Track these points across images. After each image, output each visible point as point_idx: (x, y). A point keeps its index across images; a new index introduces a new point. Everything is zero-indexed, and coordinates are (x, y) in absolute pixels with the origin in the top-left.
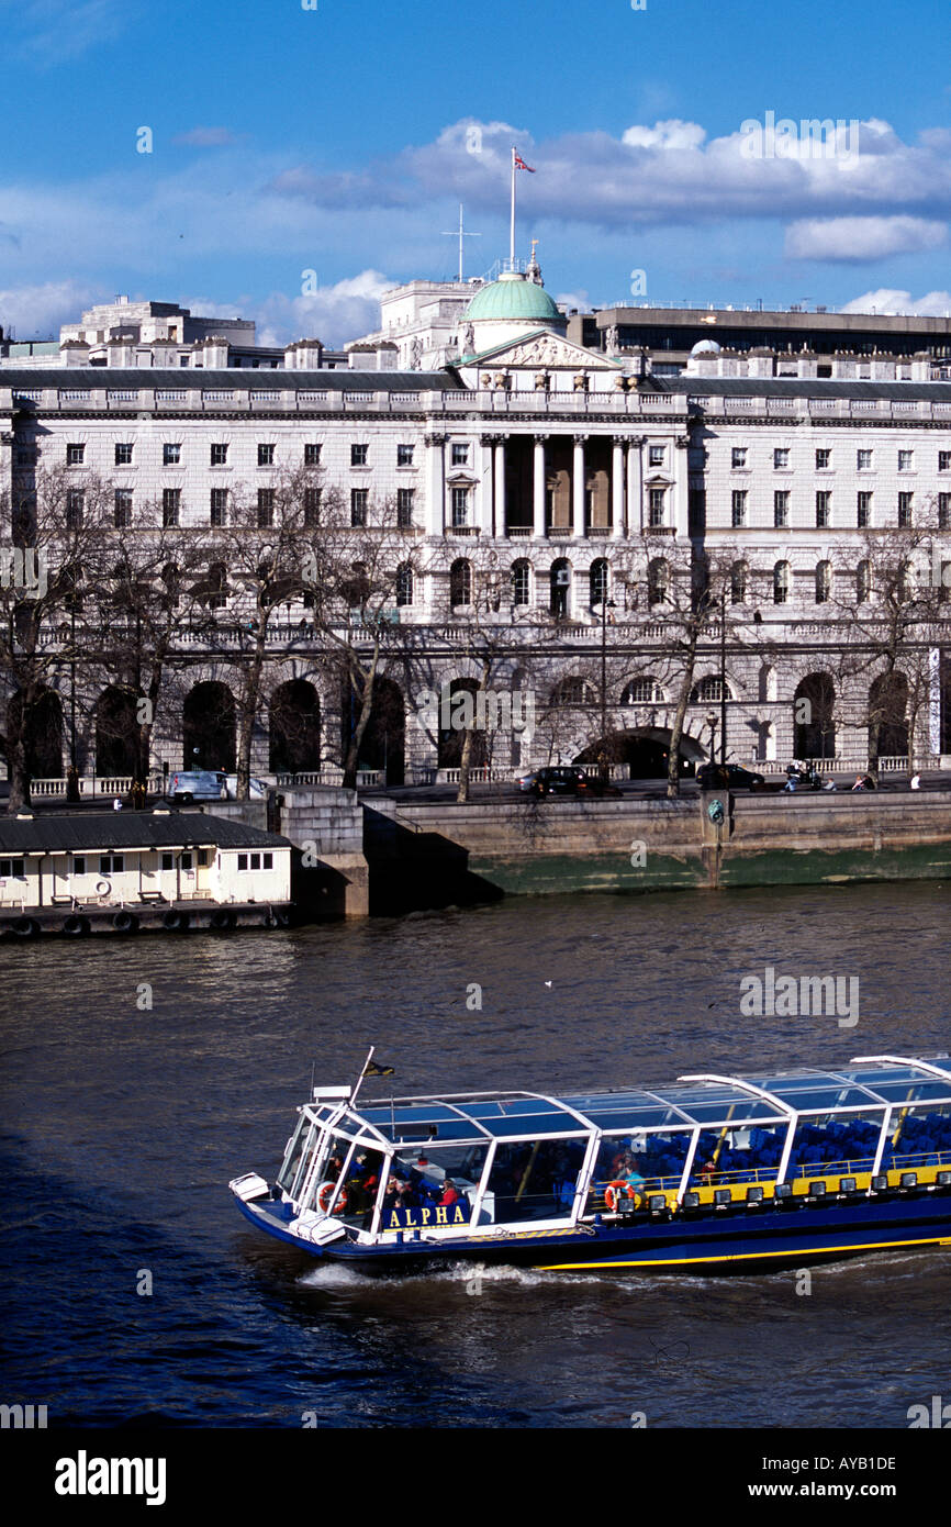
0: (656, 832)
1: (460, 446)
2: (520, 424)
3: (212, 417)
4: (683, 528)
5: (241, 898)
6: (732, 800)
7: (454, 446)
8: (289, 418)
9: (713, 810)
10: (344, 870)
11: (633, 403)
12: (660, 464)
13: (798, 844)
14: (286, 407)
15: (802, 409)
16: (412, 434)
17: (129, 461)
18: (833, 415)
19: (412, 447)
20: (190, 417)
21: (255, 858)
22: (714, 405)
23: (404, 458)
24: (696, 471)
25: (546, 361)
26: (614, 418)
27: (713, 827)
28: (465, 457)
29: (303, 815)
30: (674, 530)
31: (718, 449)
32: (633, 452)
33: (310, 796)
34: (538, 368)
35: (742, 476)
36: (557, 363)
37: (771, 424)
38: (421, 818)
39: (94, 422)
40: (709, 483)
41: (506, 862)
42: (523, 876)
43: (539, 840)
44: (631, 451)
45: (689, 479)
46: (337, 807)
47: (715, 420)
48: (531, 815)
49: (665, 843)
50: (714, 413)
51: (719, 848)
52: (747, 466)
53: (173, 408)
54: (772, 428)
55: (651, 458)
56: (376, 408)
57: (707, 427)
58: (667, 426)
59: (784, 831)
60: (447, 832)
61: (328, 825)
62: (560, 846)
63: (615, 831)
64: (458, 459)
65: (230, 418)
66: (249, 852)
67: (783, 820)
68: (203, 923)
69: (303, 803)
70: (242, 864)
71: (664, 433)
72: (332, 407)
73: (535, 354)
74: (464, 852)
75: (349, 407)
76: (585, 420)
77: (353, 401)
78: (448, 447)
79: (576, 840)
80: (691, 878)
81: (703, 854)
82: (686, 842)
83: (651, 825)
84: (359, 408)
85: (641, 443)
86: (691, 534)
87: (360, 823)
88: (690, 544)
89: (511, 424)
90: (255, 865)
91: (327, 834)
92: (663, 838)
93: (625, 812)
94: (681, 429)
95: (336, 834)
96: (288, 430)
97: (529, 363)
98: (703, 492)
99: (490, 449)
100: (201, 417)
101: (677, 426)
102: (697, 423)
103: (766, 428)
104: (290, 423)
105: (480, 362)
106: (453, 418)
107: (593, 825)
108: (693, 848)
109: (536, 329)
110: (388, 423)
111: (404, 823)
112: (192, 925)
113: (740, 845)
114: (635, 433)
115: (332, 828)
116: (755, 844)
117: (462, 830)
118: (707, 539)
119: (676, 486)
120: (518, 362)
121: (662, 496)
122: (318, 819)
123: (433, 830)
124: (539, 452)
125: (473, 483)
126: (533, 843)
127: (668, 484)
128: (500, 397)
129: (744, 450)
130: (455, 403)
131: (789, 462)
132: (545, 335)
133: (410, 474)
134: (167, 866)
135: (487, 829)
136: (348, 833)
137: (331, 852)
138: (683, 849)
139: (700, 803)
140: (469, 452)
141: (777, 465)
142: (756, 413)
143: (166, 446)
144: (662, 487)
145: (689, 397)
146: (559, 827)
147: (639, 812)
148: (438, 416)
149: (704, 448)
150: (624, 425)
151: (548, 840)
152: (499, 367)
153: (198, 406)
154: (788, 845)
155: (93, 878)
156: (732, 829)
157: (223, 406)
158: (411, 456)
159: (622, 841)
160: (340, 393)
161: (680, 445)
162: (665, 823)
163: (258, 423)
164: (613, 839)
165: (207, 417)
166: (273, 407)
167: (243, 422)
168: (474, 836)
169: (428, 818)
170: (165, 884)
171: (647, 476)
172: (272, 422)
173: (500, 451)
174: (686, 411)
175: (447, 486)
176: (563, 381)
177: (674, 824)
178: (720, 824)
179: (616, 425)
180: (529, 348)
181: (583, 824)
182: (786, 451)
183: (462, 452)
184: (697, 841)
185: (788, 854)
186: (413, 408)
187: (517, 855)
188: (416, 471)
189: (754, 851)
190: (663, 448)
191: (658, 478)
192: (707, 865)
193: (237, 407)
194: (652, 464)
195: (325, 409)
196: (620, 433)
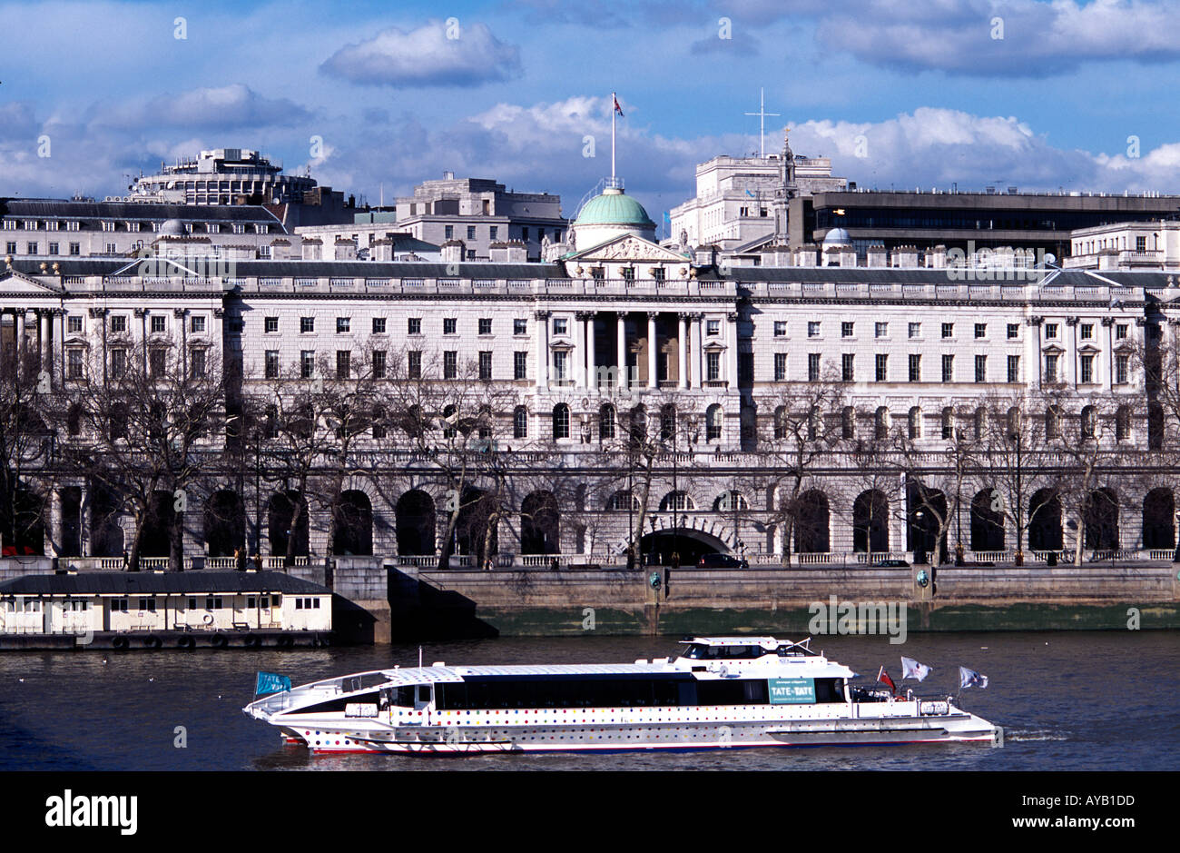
0: (612, 594)
1: (560, 320)
2: (606, 303)
3: (373, 298)
4: (733, 382)
5: (298, 627)
6: (667, 573)
7: (555, 320)
8: (431, 299)
9: (652, 579)
10: (373, 611)
11: (694, 288)
12: (717, 333)
13: (715, 605)
14: (429, 291)
15: (830, 290)
16: (526, 311)
17: (312, 330)
18: (856, 296)
19: (525, 321)
20: (356, 298)
21: (308, 601)
22: (760, 289)
23: (519, 328)
24: (745, 339)
25: (631, 256)
26: (678, 299)
27: (653, 591)
28: (565, 329)
29: (346, 574)
30: (727, 383)
31: (763, 321)
32: (694, 325)
33: (351, 561)
34: (625, 261)
35: (782, 343)
36: (640, 257)
37: (805, 302)
38: (445, 581)
39: (284, 301)
40: (756, 347)
41: (505, 611)
42: (517, 621)
43: (528, 597)
44: (692, 324)
45: (738, 345)
46: (370, 569)
47: (759, 300)
48: (522, 580)
49: (619, 602)
50: (760, 295)
51: (658, 605)
52: (787, 335)
53: (343, 291)
54: (806, 306)
55: (709, 330)
56: (497, 292)
57: (754, 305)
58: (721, 305)
59: (705, 596)
60: (462, 591)
61: (363, 580)
62: (543, 601)
63: (583, 593)
64: (558, 330)
65: (387, 299)
66: (303, 597)
67: (705, 588)
68: (272, 643)
69: (346, 566)
70: (299, 605)
71: (719, 310)
72: (464, 291)
73: (622, 251)
74: (474, 604)
75: (477, 291)
76: (656, 300)
77: (479, 287)
78: (551, 321)
79: (555, 598)
80: (637, 627)
81: (646, 610)
82: (634, 601)
83: (609, 589)
84: (484, 291)
85: (700, 318)
86: (740, 386)
87: (385, 580)
88: (739, 393)
89: (599, 304)
90: (308, 606)
91: (363, 587)
92: (617, 598)
93: (590, 580)
94: (732, 307)
95: (369, 587)
96: (431, 308)
97: (618, 257)
98: (751, 356)
99: (582, 323)
100: (364, 298)
101: (729, 305)
102: (745, 304)
103: (801, 306)
104: (432, 302)
105: (579, 257)
106: (554, 300)
107: (567, 589)
108: (638, 606)
109: (624, 232)
110: (506, 303)
111: (433, 584)
112: (264, 644)
113: (673, 604)
114: (695, 310)
115: (366, 583)
116: (684, 604)
117: (473, 589)
118: (754, 390)
119: (728, 350)
120: (609, 257)
121: (718, 358)
122: (356, 576)
123: (453, 589)
124: (621, 325)
125: (571, 347)
126: (524, 599)
127: (721, 349)
128: (590, 283)
129: (785, 323)
130: (557, 288)
131: (820, 332)
132: (630, 237)
133: (523, 341)
134: (251, 605)
135: (492, 589)
136: (376, 587)
137: (365, 599)
138: (631, 606)
139: (643, 575)
140: (567, 325)
141: (810, 334)
142: (794, 295)
143: (338, 319)
144: (717, 351)
145: (738, 284)
146: (543, 589)
147: (600, 580)
148: (543, 297)
149: (752, 321)
150: (687, 304)
151: (535, 598)
152: (594, 261)
153: (363, 290)
154: (707, 605)
155: (201, 612)
156: (667, 593)
157: (381, 290)
158: (525, 328)
159: (587, 599)
160: (469, 281)
161: (731, 319)
162: (618, 588)
163: (408, 302)
164: (581, 598)
165: (369, 298)
166: (419, 291)
167: (397, 302)
168: (482, 594)
169: (450, 581)
170: (249, 618)
171: (705, 343)
172: (418, 302)
173: (590, 324)
174: (735, 293)
175: (550, 349)
176: (643, 271)
177: (625, 589)
178: (658, 590)
179: (681, 305)
180: (617, 247)
181: (560, 587)
182: (818, 323)
183: (562, 325)
184: (642, 601)
185: (708, 611)
186: (524, 291)
187: (512, 607)
188: (529, 338)
189: (683, 608)
190: (718, 321)
191: (714, 344)
192: (648, 617)
193: (392, 291)
194: (709, 334)
195: (457, 292)
196: (683, 310)
